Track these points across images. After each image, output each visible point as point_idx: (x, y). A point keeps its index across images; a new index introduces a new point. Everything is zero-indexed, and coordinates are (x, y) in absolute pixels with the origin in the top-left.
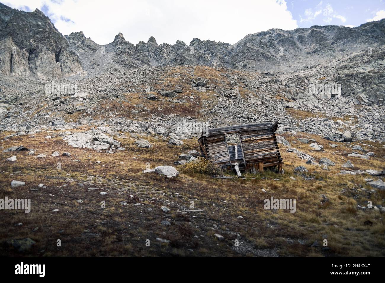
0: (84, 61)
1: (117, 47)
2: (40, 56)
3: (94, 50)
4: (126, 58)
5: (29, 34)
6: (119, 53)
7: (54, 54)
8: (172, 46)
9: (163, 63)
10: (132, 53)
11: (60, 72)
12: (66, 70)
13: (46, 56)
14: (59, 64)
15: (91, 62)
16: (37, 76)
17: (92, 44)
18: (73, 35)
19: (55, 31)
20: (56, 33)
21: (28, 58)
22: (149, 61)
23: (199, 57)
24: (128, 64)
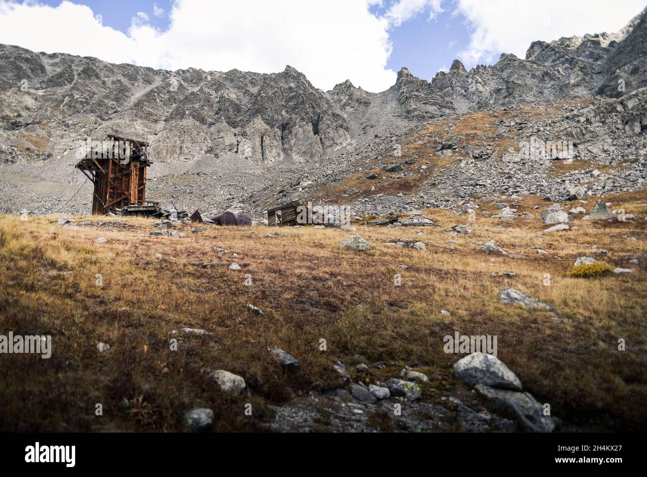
0: (354, 125)
1: (401, 91)
2: (294, 131)
3: (367, 104)
4: (414, 107)
5: (280, 104)
6: (403, 101)
7: (311, 124)
8: (493, 67)
9: (478, 100)
10: (423, 95)
11: (320, 149)
12: (328, 143)
13: (301, 130)
14: (317, 137)
15: (362, 124)
16: (292, 158)
17: (364, 95)
18: (337, 88)
19: (311, 90)
20: (312, 93)
21: (280, 138)
22: (452, 103)
23: (543, 76)
24: (417, 116)
